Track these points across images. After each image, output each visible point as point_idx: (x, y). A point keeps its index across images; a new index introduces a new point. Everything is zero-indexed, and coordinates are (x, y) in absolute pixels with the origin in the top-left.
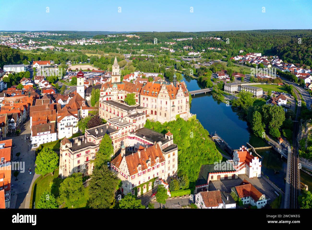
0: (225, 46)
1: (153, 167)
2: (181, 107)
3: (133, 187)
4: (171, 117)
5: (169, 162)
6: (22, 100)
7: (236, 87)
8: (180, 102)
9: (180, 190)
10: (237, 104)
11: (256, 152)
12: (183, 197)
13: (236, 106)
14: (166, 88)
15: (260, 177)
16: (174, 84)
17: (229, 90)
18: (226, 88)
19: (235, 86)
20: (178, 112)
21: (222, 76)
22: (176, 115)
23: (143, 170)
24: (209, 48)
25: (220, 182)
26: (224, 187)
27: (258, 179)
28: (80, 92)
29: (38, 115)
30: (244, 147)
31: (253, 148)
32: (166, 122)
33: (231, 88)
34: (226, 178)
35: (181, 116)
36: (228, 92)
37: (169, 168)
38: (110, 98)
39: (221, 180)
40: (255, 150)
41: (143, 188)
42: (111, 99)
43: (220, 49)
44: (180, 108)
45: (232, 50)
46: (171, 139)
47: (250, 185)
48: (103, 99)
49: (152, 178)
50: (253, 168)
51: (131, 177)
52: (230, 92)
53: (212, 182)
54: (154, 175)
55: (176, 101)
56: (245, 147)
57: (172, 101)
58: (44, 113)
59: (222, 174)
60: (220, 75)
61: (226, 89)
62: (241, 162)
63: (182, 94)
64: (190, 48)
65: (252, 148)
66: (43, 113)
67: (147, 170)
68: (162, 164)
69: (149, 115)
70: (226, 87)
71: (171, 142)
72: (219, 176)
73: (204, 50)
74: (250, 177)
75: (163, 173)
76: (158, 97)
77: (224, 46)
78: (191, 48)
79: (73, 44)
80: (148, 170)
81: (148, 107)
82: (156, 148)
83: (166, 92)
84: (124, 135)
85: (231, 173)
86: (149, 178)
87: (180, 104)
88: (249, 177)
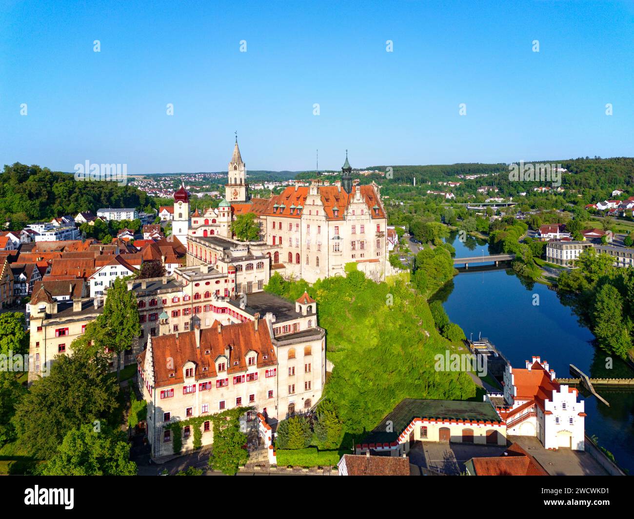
0: (576, 184)
1: (237, 375)
2: (362, 244)
3: (168, 423)
4: (331, 268)
5: (292, 371)
6: (68, 247)
7: (577, 251)
8: (358, 230)
9: (305, 450)
10: (571, 283)
11: (593, 390)
12: (312, 471)
13: (569, 289)
14: (318, 193)
15: (583, 449)
16: (343, 185)
17: (559, 257)
18: (550, 252)
19: (575, 247)
20: (353, 256)
21: (549, 234)
22: (347, 264)
23: (200, 378)
24: (535, 189)
25: (449, 446)
26: (455, 463)
27: (573, 455)
28: (180, 234)
29: (66, 265)
30: (539, 360)
31: (587, 378)
32: (319, 279)
33: (564, 252)
34: (468, 438)
35: (360, 268)
36: (555, 263)
37: (292, 389)
38: (212, 232)
39: (452, 444)
40: (592, 384)
41: (202, 428)
42: (215, 235)
43: (563, 190)
44: (358, 246)
45: (592, 192)
46: (309, 313)
47: (527, 460)
48: (195, 233)
49: (231, 405)
50: (557, 420)
51: (158, 390)
52: (562, 261)
53: (422, 444)
54: (239, 400)
55: (345, 228)
56: (542, 362)
57: (333, 223)
58: (78, 263)
59: (454, 424)
60: (546, 231)
61: (551, 255)
62: (520, 398)
63: (362, 211)
64: (491, 190)
65: (584, 377)
66: (76, 264)
67: (213, 380)
68: (267, 371)
69: (285, 265)
70: (551, 249)
71: (310, 321)
72: (444, 432)
73: (524, 194)
74: (547, 447)
75: (271, 400)
76: (303, 217)
77: (573, 184)
78: (493, 190)
79: (256, 188)
80: (218, 381)
81: (282, 246)
82: (256, 328)
83: (318, 202)
84: (200, 302)
85: (482, 426)
86: (222, 405)
87: (358, 237)
88: (544, 447)
